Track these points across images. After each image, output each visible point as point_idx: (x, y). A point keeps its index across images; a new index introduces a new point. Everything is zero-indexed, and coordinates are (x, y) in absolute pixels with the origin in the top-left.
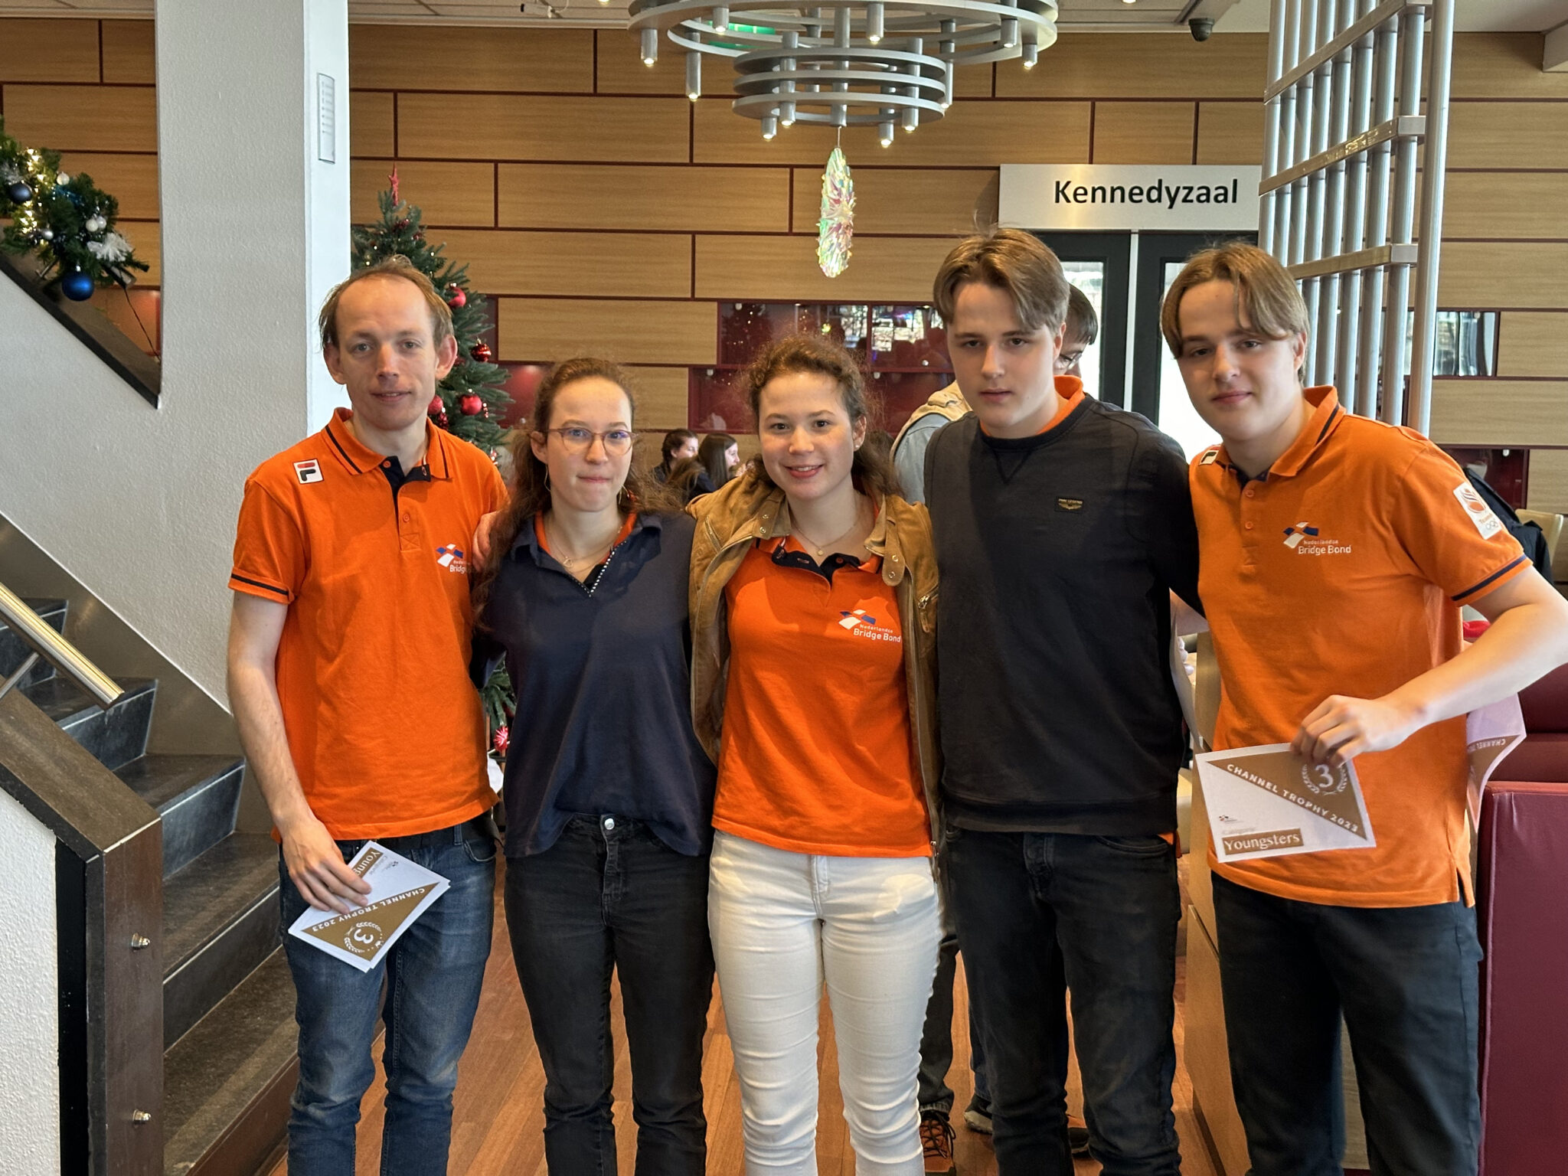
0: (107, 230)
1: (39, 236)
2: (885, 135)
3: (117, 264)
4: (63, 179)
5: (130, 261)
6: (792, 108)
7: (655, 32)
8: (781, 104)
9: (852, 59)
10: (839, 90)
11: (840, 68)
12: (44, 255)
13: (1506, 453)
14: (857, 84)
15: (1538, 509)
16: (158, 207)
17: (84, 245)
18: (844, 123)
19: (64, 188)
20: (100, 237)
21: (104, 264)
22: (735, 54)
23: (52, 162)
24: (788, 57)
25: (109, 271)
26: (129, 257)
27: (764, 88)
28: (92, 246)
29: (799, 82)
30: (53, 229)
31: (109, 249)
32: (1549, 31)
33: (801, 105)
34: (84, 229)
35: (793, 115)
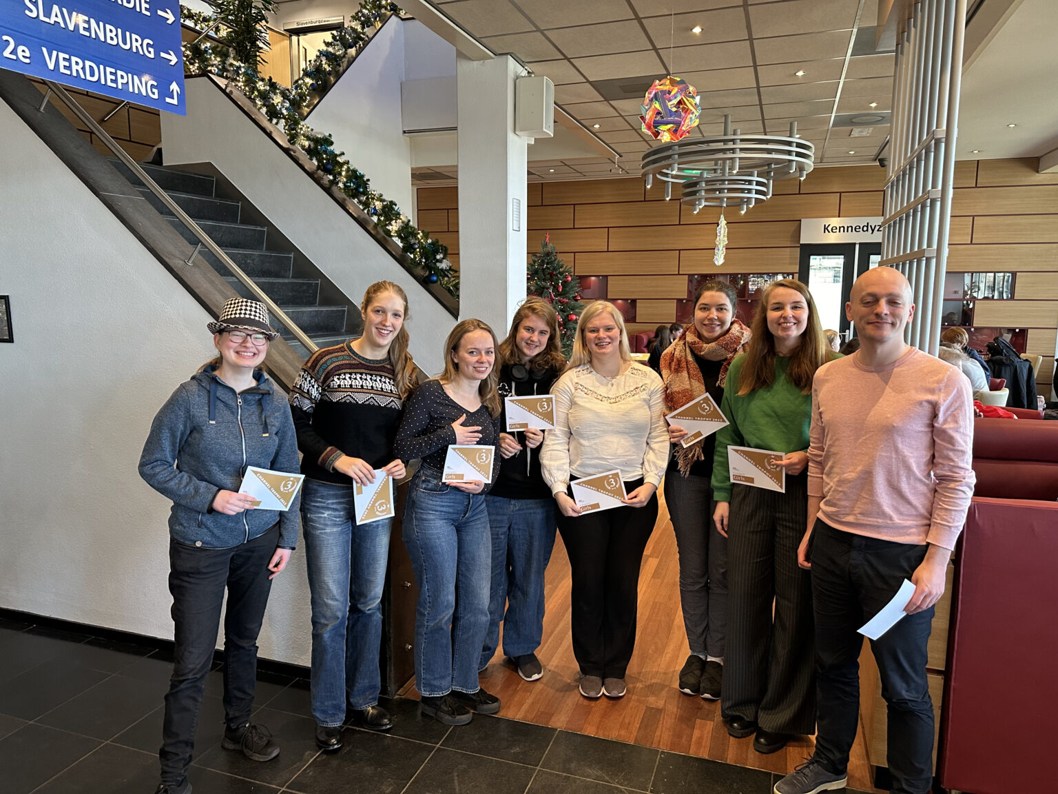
0: (443, 258)
1: (421, 262)
2: (743, 210)
3: (446, 270)
4: (429, 241)
5: (450, 269)
6: (703, 201)
7: (651, 175)
8: (699, 199)
9: (728, 180)
10: (723, 192)
11: (724, 184)
12: (423, 268)
13: (1017, 330)
14: (730, 190)
15: (1031, 353)
16: (458, 249)
17: (435, 264)
18: (725, 205)
19: (430, 244)
20: (440, 261)
21: (442, 270)
22: (682, 181)
23: (426, 236)
24: (702, 181)
25: (444, 273)
26: (450, 267)
27: (694, 193)
28: (438, 264)
29: (707, 191)
30: (425, 259)
31: (444, 265)
32: (1042, 156)
33: (706, 200)
34: (435, 258)
35: (704, 203)
